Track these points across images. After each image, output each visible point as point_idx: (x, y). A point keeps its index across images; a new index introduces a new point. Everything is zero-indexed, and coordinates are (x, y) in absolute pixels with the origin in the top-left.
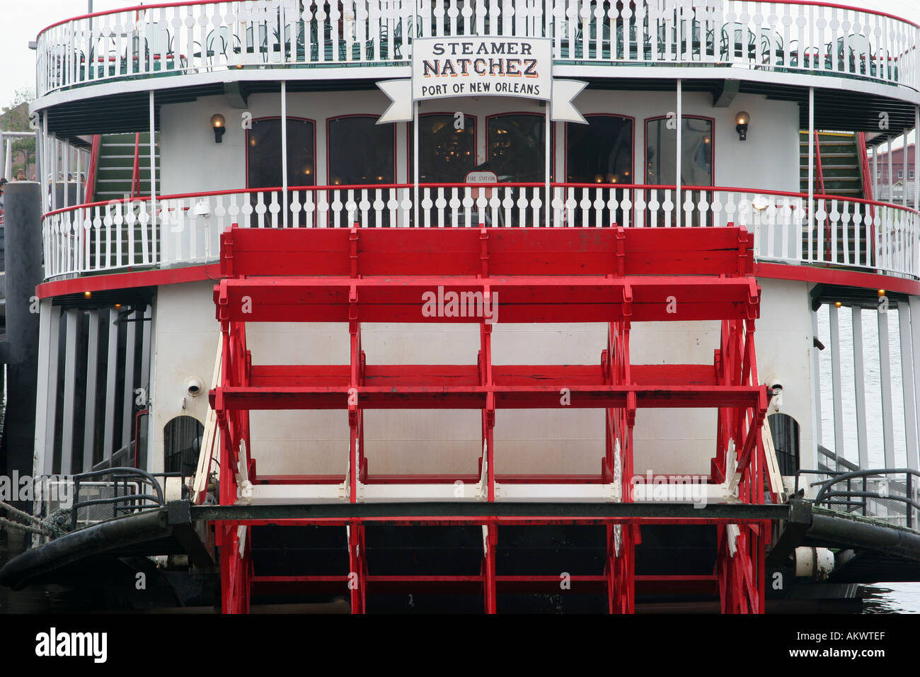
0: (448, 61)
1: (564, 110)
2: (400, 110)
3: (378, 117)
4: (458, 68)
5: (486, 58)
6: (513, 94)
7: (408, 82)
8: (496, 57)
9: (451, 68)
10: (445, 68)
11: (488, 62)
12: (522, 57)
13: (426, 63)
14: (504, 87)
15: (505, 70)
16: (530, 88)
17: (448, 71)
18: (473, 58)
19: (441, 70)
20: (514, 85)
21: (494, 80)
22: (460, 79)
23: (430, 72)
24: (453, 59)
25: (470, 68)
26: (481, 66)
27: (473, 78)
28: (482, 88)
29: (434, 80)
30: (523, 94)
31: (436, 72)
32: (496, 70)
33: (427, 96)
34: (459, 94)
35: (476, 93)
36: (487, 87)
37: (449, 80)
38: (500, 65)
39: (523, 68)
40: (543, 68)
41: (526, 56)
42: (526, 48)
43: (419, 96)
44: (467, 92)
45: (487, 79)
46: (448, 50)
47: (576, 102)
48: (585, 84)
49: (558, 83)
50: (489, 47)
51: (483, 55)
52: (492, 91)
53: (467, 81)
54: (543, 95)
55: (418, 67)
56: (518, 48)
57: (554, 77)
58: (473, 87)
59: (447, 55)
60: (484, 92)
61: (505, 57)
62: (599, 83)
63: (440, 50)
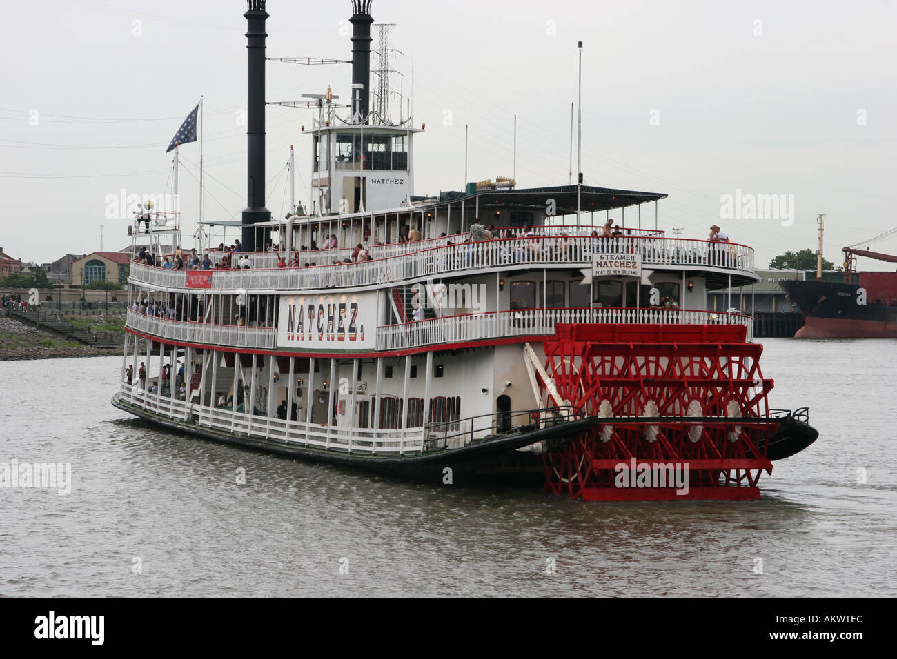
0: (605, 262)
1: (644, 280)
2: (588, 280)
3: (580, 281)
4: (609, 265)
5: (619, 261)
6: (628, 274)
7: (591, 269)
8: (622, 261)
9: (606, 264)
10: (604, 264)
11: (619, 263)
12: (631, 261)
13: (597, 263)
14: (625, 272)
15: (625, 266)
16: (634, 272)
17: (605, 266)
18: (614, 261)
20: (628, 271)
21: (621, 269)
22: (609, 269)
23: (599, 266)
24: (607, 261)
25: (613, 265)
26: (617, 264)
27: (615, 268)
28: (617, 272)
29: (600, 269)
30: (632, 275)
31: (601, 266)
32: (622, 265)
33: (598, 275)
34: (609, 274)
35: (615, 274)
36: (619, 272)
37: (605, 269)
38: (624, 264)
39: (631, 265)
40: (639, 265)
41: (633, 261)
42: (633, 258)
43: (595, 274)
44: (612, 273)
45: (619, 269)
46: (605, 258)
47: (650, 278)
48: (652, 272)
49: (644, 271)
50: (620, 257)
51: (617, 260)
52: (621, 274)
53: (612, 269)
54: (639, 275)
55: (595, 264)
56: (630, 258)
57: (643, 269)
58: (614, 272)
59: (605, 260)
60: (618, 274)
61: (626, 261)
62: (657, 271)
63: (602, 258)
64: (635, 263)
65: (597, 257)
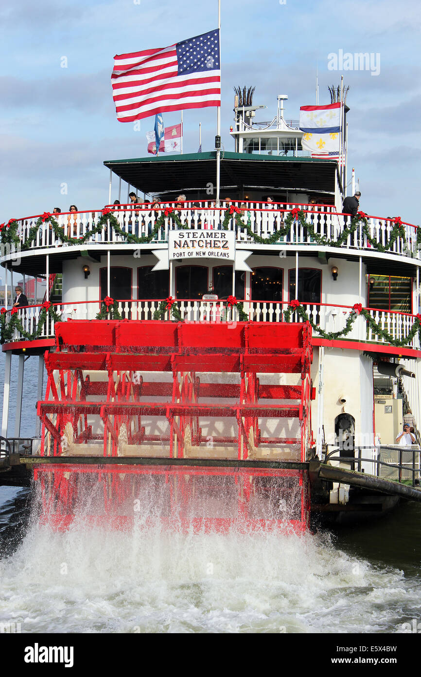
0: (186, 241)
1: (240, 265)
2: (163, 264)
3: (153, 267)
4: (190, 244)
5: (204, 240)
6: (217, 257)
7: (167, 251)
8: (209, 240)
9: (187, 244)
10: (184, 244)
11: (205, 242)
12: (221, 240)
13: (175, 242)
14: (212, 253)
15: (213, 245)
16: (225, 255)
17: (186, 246)
18: (197, 240)
19: (182, 245)
20: (217, 253)
21: (208, 250)
22: (191, 250)
23: (177, 246)
24: (188, 240)
25: (196, 244)
26: (201, 244)
27: (198, 249)
28: (202, 254)
29: (179, 250)
30: (221, 257)
31: (180, 246)
32: (209, 245)
33: (176, 258)
34: (191, 257)
35: (199, 256)
36: (204, 254)
37: (186, 250)
38: (211, 243)
39: (221, 245)
40: (232, 244)
41: (223, 239)
42: (223, 235)
43: (172, 257)
44: (194, 256)
45: (204, 250)
46: (186, 236)
47: (247, 261)
48: (250, 253)
49: (238, 252)
50: (205, 235)
51: (202, 238)
52: (207, 256)
53: (194, 251)
54: (231, 258)
55: (172, 244)
56: (220, 235)
57: (236, 249)
58: (197, 253)
59: (186, 238)
60: (202, 256)
61: (213, 239)
62: (256, 252)
63: (182, 236)
64: (227, 241)
65: (174, 235)
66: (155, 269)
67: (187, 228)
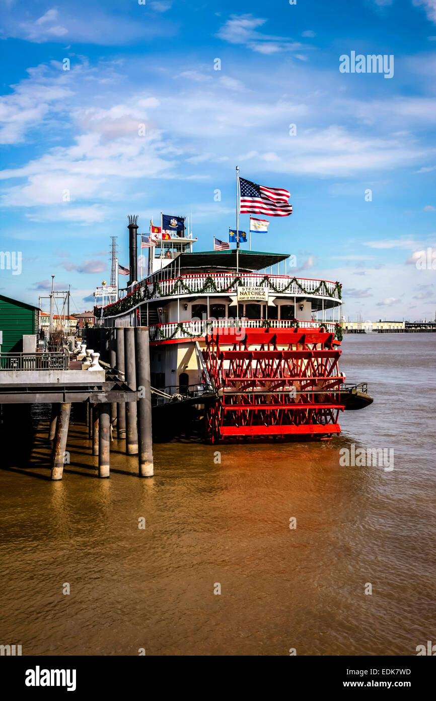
0: (245, 292)
1: (270, 303)
2: (235, 303)
3: (230, 304)
4: (248, 293)
6: (260, 299)
7: (236, 297)
8: (256, 291)
12: (262, 291)
13: (241, 292)
14: (258, 298)
15: (258, 294)
16: (264, 298)
17: (246, 294)
18: (251, 291)
19: (244, 294)
20: (260, 297)
21: (256, 296)
22: (248, 296)
23: (241, 294)
24: (247, 291)
25: (250, 294)
26: (253, 293)
27: (251, 296)
29: (242, 296)
30: (262, 300)
32: (256, 294)
33: (241, 300)
34: (248, 299)
36: (254, 298)
37: (246, 296)
39: (262, 294)
40: (266, 294)
42: (263, 289)
43: (239, 300)
44: (250, 299)
45: (254, 296)
46: (246, 289)
47: (273, 301)
48: (275, 298)
49: (269, 297)
50: (254, 289)
51: (253, 291)
52: (256, 299)
53: (250, 297)
54: (266, 300)
55: (239, 293)
56: (261, 289)
58: (251, 298)
59: (245, 290)
61: (258, 291)
62: (278, 298)
63: (243, 289)
64: (264, 292)
65: (240, 289)
66: (230, 306)
67: (244, 286)
